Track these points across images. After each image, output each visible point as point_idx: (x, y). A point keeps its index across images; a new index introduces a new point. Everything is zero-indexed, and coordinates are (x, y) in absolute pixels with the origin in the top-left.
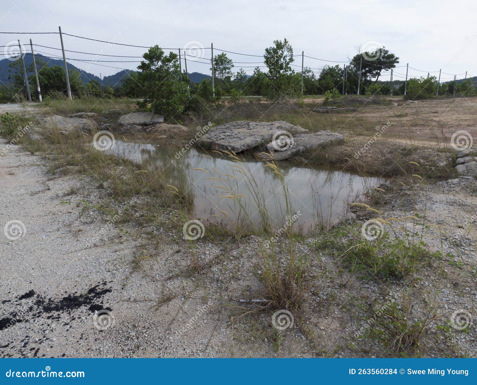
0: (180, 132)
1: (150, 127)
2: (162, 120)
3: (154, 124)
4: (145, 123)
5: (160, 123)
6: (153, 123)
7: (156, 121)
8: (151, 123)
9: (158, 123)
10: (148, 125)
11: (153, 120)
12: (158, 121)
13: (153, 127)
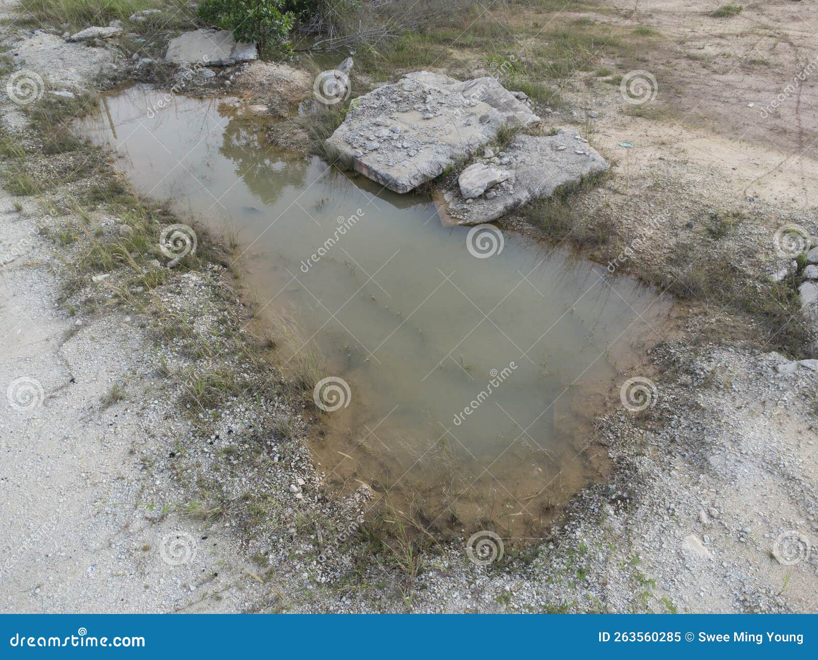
0: (291, 91)
1: (231, 73)
2: (252, 54)
3: (239, 64)
4: (221, 61)
5: (250, 61)
6: (237, 63)
7: (241, 56)
8: (233, 61)
9: (246, 61)
10: (228, 66)
11: (234, 56)
12: (246, 58)
13: (237, 73)
